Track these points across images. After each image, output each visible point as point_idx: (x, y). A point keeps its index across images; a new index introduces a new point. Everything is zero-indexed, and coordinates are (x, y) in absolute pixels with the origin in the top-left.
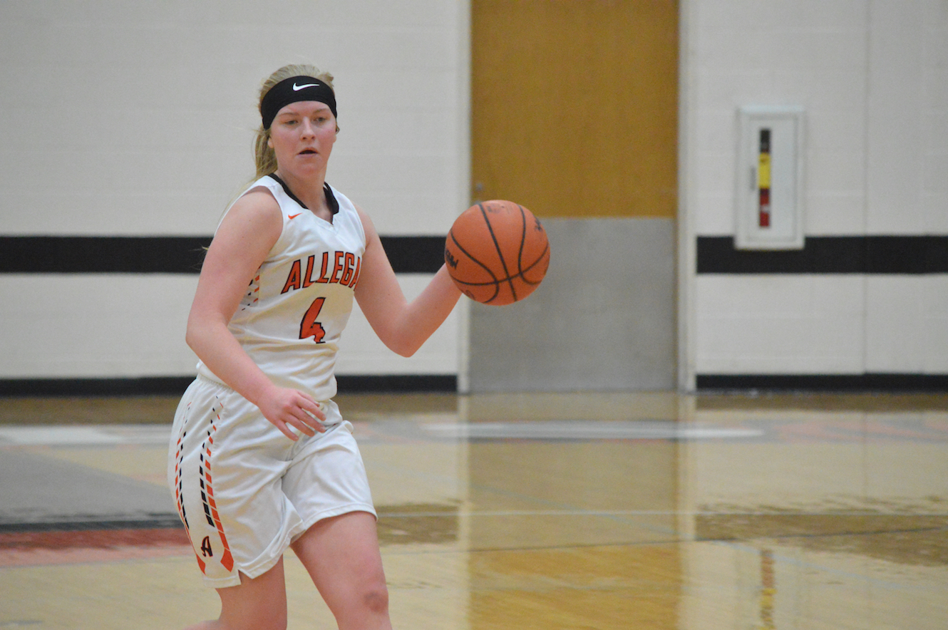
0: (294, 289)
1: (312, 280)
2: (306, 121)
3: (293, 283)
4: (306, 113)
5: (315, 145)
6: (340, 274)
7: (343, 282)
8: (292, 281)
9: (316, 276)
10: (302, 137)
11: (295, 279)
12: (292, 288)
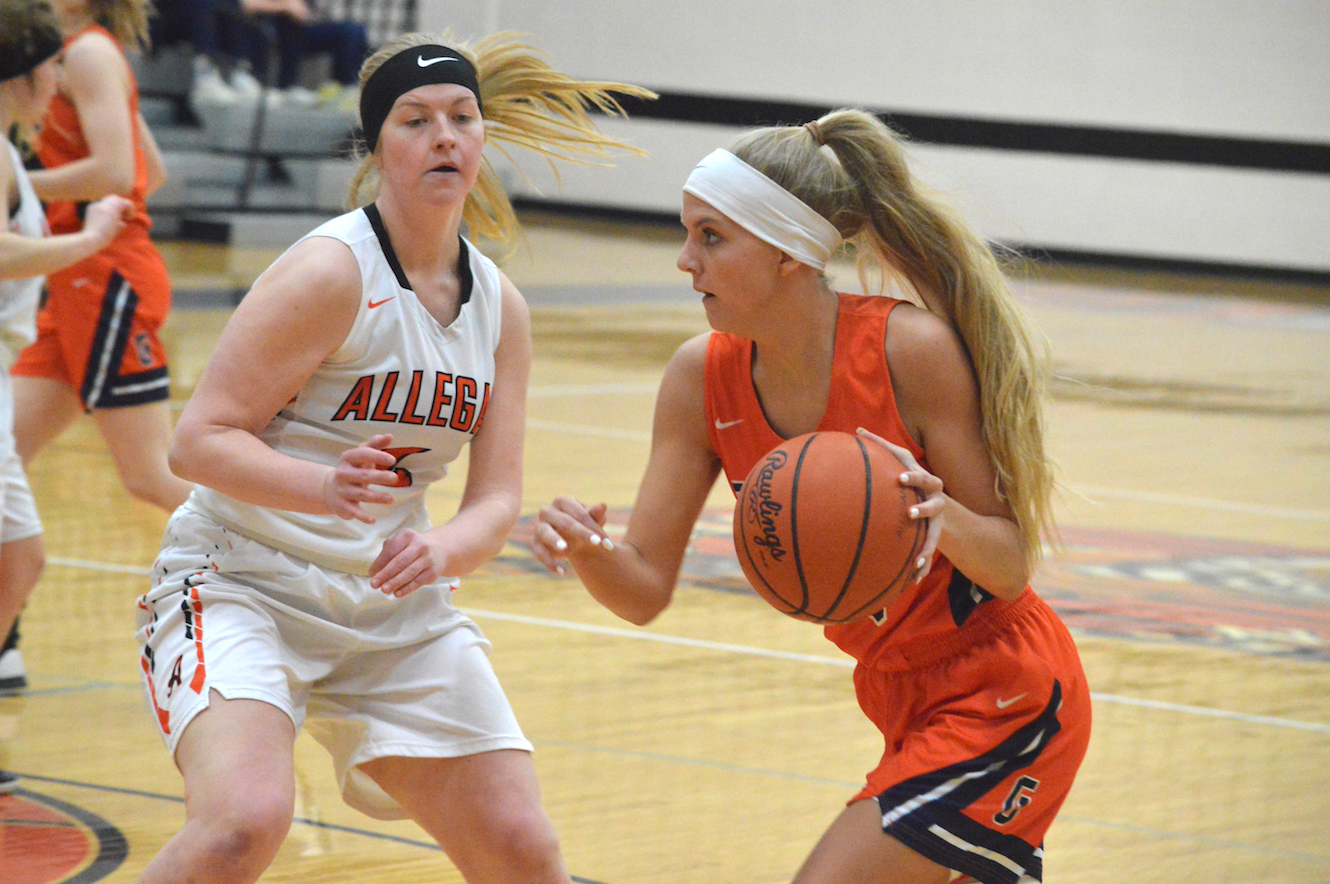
0: (356, 418)
1: (389, 411)
2: (442, 118)
3: (355, 407)
4: (441, 105)
5: (455, 158)
6: (446, 412)
7: (454, 424)
8: (354, 403)
9: (397, 404)
10: (435, 144)
11: (358, 401)
12: (352, 415)
